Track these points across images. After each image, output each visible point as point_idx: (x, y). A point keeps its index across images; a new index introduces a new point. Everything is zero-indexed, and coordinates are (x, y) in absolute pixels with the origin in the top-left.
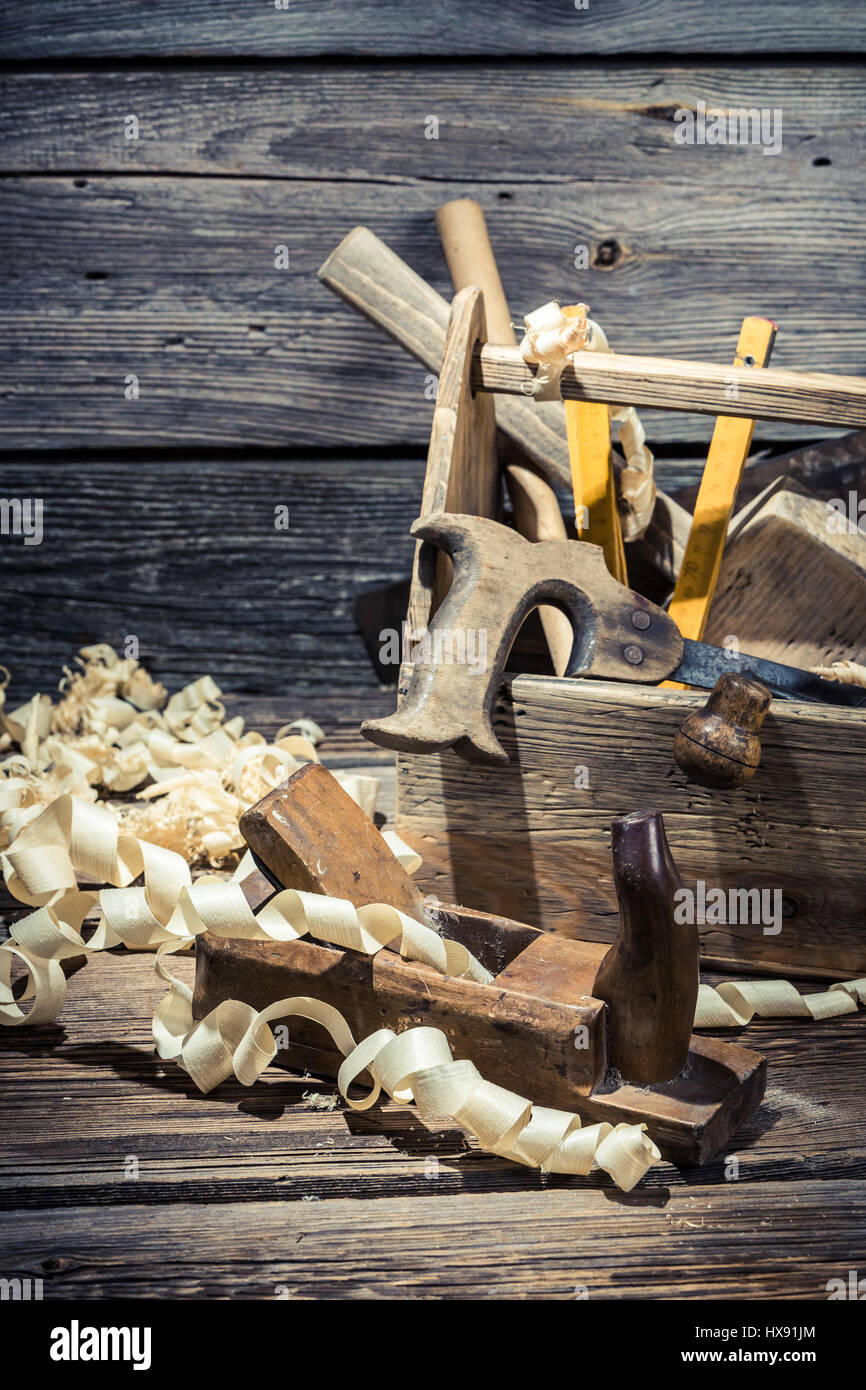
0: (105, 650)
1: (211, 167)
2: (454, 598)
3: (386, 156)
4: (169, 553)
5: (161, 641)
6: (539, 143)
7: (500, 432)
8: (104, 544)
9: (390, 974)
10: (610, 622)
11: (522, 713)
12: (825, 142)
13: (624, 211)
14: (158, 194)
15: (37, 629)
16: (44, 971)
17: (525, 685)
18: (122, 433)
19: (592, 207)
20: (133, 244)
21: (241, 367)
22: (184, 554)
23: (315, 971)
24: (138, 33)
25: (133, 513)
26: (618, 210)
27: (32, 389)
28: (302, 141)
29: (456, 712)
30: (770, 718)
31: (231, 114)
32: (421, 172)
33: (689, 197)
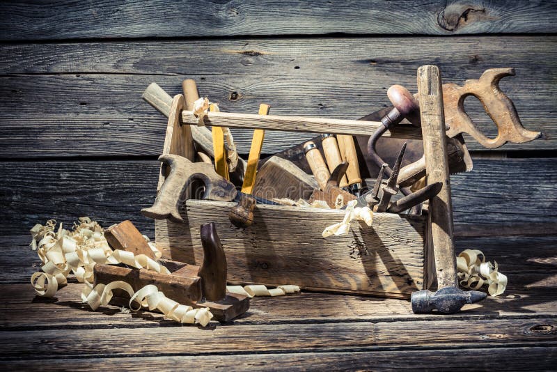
0: (87, 218)
1: (116, 71)
2: (169, 177)
3: (167, 67)
4: (106, 189)
5: (104, 216)
6: (212, 63)
7: (194, 141)
8: (87, 186)
9: (143, 274)
10: (215, 185)
11: (189, 210)
12: (298, 62)
13: (239, 83)
14: (101, 79)
15: (67, 213)
16: (51, 279)
17: (189, 202)
18: (91, 151)
19: (229, 81)
20: (93, 94)
21: (127, 132)
22: (111, 189)
23: (124, 275)
24: (94, 31)
25: (95, 176)
26: (237, 82)
27: (65, 138)
28: (143, 62)
29: (168, 207)
30: (256, 209)
31: (121, 55)
32: (178, 72)
33: (258, 79)
